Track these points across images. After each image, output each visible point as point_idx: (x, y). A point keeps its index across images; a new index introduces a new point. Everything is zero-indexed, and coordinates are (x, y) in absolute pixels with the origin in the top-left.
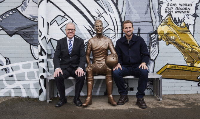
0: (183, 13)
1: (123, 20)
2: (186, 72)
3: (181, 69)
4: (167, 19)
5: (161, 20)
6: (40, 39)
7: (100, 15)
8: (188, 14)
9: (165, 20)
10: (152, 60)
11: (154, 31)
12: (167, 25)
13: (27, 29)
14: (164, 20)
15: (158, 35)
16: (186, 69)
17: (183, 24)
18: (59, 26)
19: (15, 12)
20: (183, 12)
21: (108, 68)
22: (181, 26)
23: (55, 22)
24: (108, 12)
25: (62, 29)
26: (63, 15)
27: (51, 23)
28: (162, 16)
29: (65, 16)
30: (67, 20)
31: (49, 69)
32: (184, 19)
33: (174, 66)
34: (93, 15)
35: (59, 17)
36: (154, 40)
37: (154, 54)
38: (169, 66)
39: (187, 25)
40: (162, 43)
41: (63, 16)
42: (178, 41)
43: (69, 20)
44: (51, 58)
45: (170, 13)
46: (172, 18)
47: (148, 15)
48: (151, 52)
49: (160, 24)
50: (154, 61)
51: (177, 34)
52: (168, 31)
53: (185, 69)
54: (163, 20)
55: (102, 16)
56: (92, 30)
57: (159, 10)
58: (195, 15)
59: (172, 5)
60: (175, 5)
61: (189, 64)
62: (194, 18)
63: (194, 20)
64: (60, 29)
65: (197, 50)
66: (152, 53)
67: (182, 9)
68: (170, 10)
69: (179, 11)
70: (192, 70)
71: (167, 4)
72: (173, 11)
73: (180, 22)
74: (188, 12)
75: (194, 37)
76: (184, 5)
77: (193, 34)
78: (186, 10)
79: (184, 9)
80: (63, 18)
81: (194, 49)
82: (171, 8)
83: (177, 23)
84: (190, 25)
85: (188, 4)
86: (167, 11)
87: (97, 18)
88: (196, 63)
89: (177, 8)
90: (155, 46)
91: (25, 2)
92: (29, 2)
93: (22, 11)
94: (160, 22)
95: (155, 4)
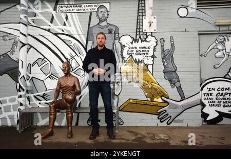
0: (143, 54)
2: (147, 106)
3: (142, 103)
4: (129, 60)
5: (124, 61)
6: (19, 78)
8: (147, 55)
10: (116, 95)
14: (126, 61)
17: (143, 64)
18: (39, 67)
19: (5, 56)
21: (67, 104)
23: (37, 63)
24: (78, 54)
27: (33, 65)
28: (125, 58)
30: (46, 62)
31: (30, 102)
32: (143, 60)
33: (135, 100)
34: (67, 57)
35: (40, 59)
38: (131, 101)
39: (147, 64)
41: (43, 59)
43: (48, 62)
44: (32, 93)
45: (131, 55)
46: (133, 59)
48: (115, 88)
50: (118, 96)
53: (146, 104)
55: (74, 59)
57: (122, 52)
58: (153, 56)
59: (133, 48)
60: (136, 48)
61: (149, 99)
62: (153, 59)
63: (153, 61)
64: (40, 70)
65: (156, 86)
67: (141, 51)
68: (131, 53)
69: (139, 53)
70: (152, 104)
71: (129, 48)
72: (133, 53)
73: (140, 63)
74: (147, 53)
75: (153, 75)
76: (143, 48)
77: (152, 73)
78: (145, 52)
79: (143, 51)
80: (42, 61)
81: (153, 86)
82: (132, 51)
83: (138, 63)
84: (149, 65)
85: (147, 47)
86: (129, 54)
87: (70, 60)
88: (156, 98)
89: (137, 51)
90: (118, 84)
91: (13, 48)
92: (16, 48)
93: (11, 55)
94: (123, 63)
95: (118, 47)
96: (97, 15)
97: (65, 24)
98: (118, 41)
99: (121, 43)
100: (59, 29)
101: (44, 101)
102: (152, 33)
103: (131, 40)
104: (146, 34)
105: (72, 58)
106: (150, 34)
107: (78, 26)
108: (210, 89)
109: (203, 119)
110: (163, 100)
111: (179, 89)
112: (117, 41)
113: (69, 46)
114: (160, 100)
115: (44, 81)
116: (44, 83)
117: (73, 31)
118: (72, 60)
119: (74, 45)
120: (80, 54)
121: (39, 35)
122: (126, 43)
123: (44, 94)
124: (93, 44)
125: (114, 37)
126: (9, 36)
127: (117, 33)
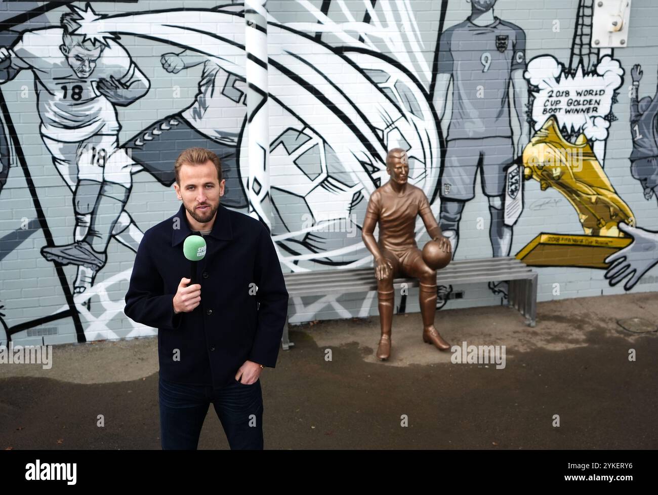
0: (584, 112)
1: (445, 135)
2: (581, 248)
3: (570, 243)
4: (546, 129)
5: (533, 132)
6: (256, 199)
7: (391, 125)
8: (595, 114)
9: (542, 130)
10: (508, 226)
11: (516, 157)
12: (546, 143)
14: (539, 130)
15: (525, 168)
16: (582, 241)
17: (581, 139)
18: (289, 154)
19: (176, 123)
20: (582, 110)
23: (281, 144)
24: (408, 115)
25: (297, 162)
26: (300, 126)
27: (271, 148)
28: (536, 122)
29: (304, 129)
30: (311, 138)
32: (584, 128)
33: (554, 236)
34: (374, 125)
35: (290, 131)
36: (513, 180)
37: (513, 212)
38: (544, 238)
39: (591, 140)
40: (533, 185)
41: (300, 129)
42: (567, 179)
43: (316, 139)
45: (553, 113)
46: (559, 127)
47: (504, 120)
48: (506, 208)
50: (511, 227)
53: (579, 243)
54: (536, 132)
55: (396, 128)
56: (371, 161)
57: (530, 105)
58: (610, 118)
59: (559, 94)
60: (567, 93)
61: (589, 231)
62: (607, 124)
63: (607, 129)
64: (293, 164)
65: (607, 197)
66: (508, 210)
67: (581, 102)
68: (553, 107)
69: (575, 108)
70: (594, 244)
71: (549, 93)
72: (560, 109)
73: (575, 135)
74: (595, 109)
75: (603, 168)
76: (586, 93)
77: (602, 162)
78: (590, 104)
79: (585, 102)
80: (299, 135)
81: (601, 195)
82: (557, 101)
83: (568, 137)
84: (596, 140)
85: (596, 91)
86: (548, 110)
87: (383, 131)
88: (605, 227)
89: (570, 101)
90: (515, 194)
91: (201, 97)
92: (211, 97)
93: (196, 121)
94: (530, 137)
95: (521, 91)
97: (367, 19)
98: (520, 72)
99: (528, 81)
100: (349, 32)
101: (307, 255)
102: (613, 49)
103: (557, 70)
104: (598, 54)
105: (390, 125)
106: (609, 52)
107: (407, 27)
110: (620, 230)
113: (381, 90)
114: (613, 232)
115: (306, 198)
116: (306, 203)
117: (392, 41)
118: (391, 130)
119: (395, 86)
120: (412, 112)
121: (286, 53)
122: (544, 81)
123: (308, 234)
124: (451, 82)
125: (510, 61)
126: (184, 54)
127: (520, 50)
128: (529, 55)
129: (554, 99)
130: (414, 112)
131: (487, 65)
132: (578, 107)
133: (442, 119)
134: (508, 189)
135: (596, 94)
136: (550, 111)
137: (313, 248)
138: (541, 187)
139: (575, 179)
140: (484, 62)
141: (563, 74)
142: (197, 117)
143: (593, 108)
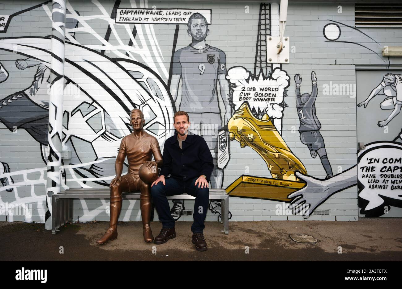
1: (178, 110)
2: (271, 187)
3: (262, 183)
4: (241, 110)
5: (233, 111)
7: (144, 103)
8: (273, 102)
9: (239, 110)
10: (220, 169)
11: (223, 126)
12: (243, 118)
13: (36, 122)
14: (238, 110)
15: (230, 133)
16: (271, 183)
17: (265, 117)
18: (84, 117)
19: (21, 96)
20: (265, 99)
21: (143, 183)
22: (263, 119)
23: (79, 111)
24: (155, 97)
25: (88, 121)
26: (90, 101)
27: (72, 114)
28: (235, 105)
29: (93, 103)
30: (97, 108)
31: (67, 180)
32: (267, 110)
33: (252, 178)
34: (134, 102)
35: (84, 104)
37: (223, 160)
38: (245, 179)
39: (271, 118)
40: (235, 144)
41: (90, 103)
42: (258, 141)
43: (99, 109)
44: (70, 164)
45: (246, 100)
46: (250, 109)
47: (215, 103)
48: (218, 157)
49: (232, 117)
50: (222, 170)
51: (257, 131)
52: (244, 127)
53: (269, 184)
54: (236, 111)
55: (148, 104)
58: (283, 104)
59: (249, 89)
60: (254, 89)
61: (275, 176)
62: (282, 109)
63: (282, 112)
64: (85, 122)
65: (286, 155)
66: (220, 159)
67: (264, 95)
68: (246, 97)
69: (260, 98)
70: (279, 185)
71: (242, 88)
72: (250, 98)
73: (261, 114)
74: (273, 99)
75: (281, 136)
76: (266, 90)
77: (280, 132)
78: (269, 96)
79: (266, 95)
80: (90, 106)
81: (282, 153)
82: (248, 93)
83: (257, 115)
84: (275, 118)
85: (273, 89)
86: (242, 98)
87: (139, 106)
88: (286, 174)
89: (256, 94)
90: (224, 149)
91: (35, 83)
92: (41, 83)
93: (32, 96)
94: (232, 114)
95: (224, 86)
96: (189, 30)
97: (131, 44)
98: (223, 75)
99: (229, 80)
100: (120, 50)
101: (91, 178)
102: (281, 64)
103: (247, 76)
104: (272, 67)
106: (279, 66)
107: (154, 48)
108: (371, 159)
109: (360, 209)
110: (297, 177)
111: (324, 159)
112: (222, 77)
113: (138, 82)
114: (292, 178)
115: (92, 143)
116: (92, 146)
117: (145, 56)
118: (144, 106)
119: (146, 80)
120: (157, 96)
121: (84, 61)
122: (238, 81)
123: (93, 165)
124: (181, 80)
125: (217, 69)
126: (28, 60)
127: (222, 63)
128: (228, 66)
129: (246, 92)
130: (158, 96)
131: (203, 71)
132: (262, 98)
133: (175, 101)
134: (219, 145)
135: (273, 90)
136: (244, 99)
137: (95, 174)
138: (241, 146)
139: (263, 142)
140: (201, 69)
141: (250, 78)
142: (32, 94)
143: (272, 98)
